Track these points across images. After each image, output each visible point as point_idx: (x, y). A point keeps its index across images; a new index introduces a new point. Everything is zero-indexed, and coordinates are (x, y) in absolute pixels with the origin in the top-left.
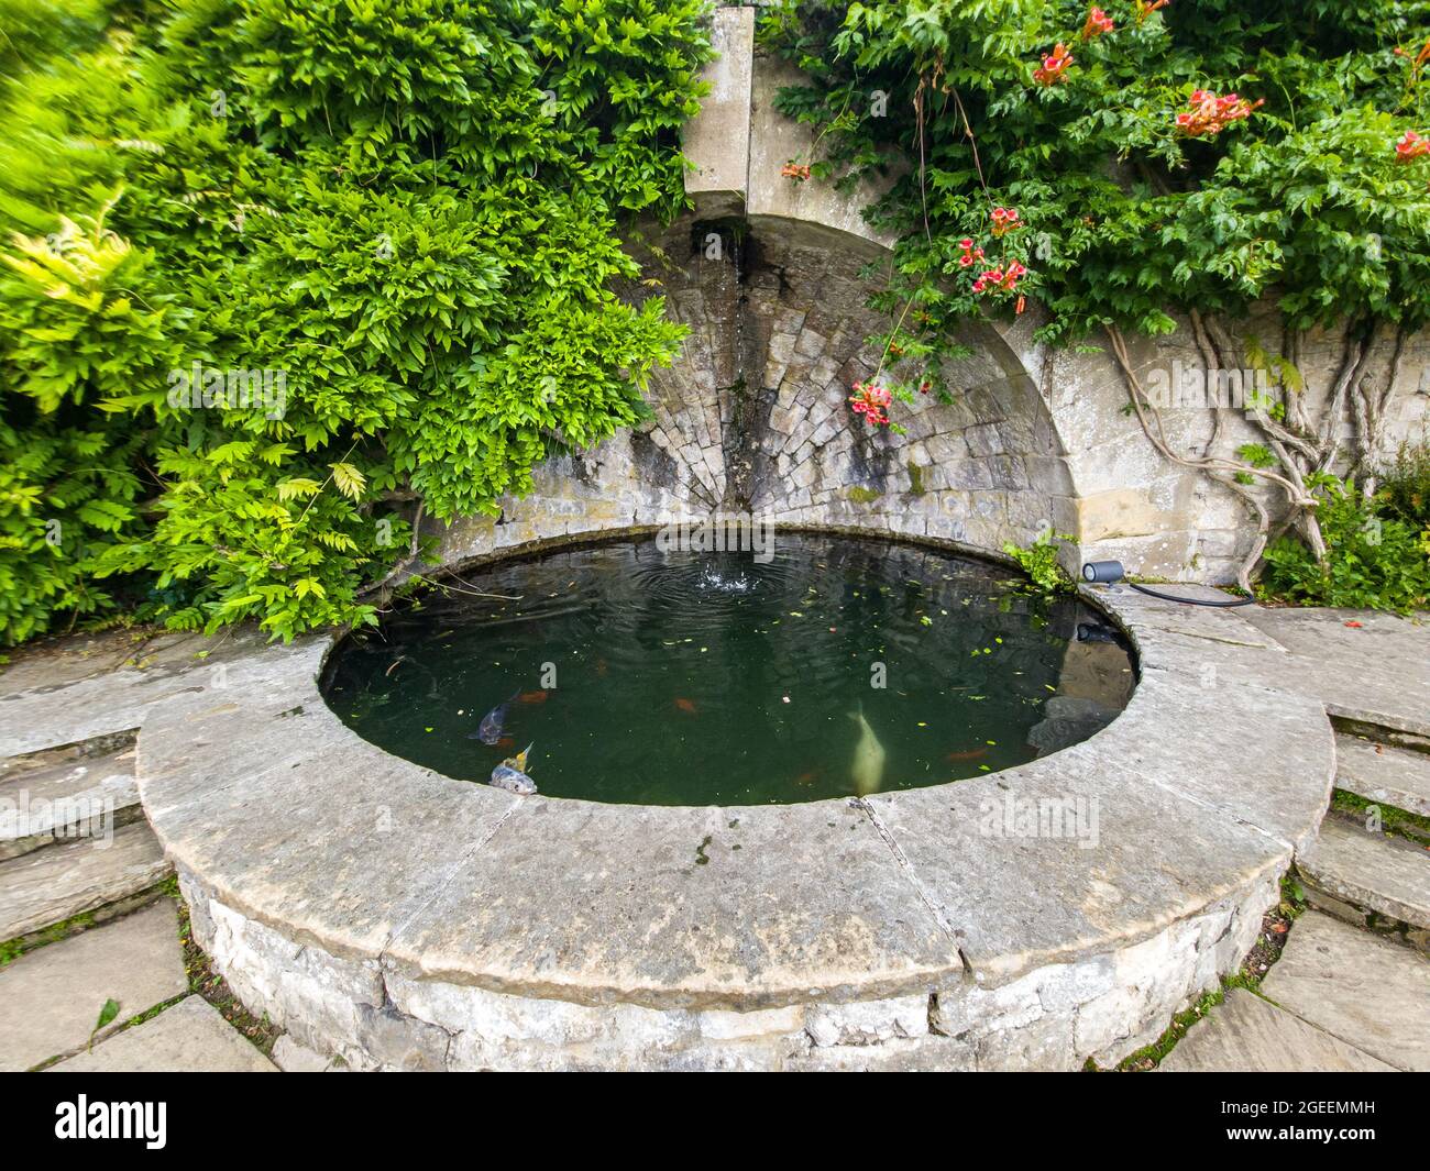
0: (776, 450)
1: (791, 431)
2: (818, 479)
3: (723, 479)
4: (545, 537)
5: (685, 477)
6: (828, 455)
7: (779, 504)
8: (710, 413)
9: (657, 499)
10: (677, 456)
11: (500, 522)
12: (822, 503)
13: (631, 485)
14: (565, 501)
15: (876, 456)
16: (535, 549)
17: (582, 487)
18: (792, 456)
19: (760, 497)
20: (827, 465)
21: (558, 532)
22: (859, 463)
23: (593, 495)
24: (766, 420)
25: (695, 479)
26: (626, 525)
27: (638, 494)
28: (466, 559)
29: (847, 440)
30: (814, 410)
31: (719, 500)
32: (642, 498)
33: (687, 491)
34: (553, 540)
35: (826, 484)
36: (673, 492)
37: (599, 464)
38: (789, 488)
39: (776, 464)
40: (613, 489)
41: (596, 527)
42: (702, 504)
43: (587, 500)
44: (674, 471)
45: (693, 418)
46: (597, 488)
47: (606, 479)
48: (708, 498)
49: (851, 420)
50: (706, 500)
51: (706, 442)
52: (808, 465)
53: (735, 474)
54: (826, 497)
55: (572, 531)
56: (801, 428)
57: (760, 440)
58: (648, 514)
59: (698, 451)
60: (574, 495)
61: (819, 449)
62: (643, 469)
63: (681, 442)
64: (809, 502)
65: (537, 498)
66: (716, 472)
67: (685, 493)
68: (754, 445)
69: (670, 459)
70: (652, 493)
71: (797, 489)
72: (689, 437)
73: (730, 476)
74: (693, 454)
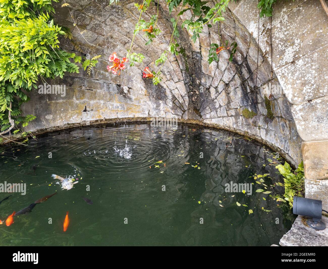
0: (208, 85)
1: (213, 75)
2: (229, 103)
3: (187, 98)
4: (107, 118)
5: (170, 97)
6: (232, 89)
7: (213, 113)
8: (174, 65)
9: (158, 106)
10: (165, 86)
11: (85, 111)
12: (232, 116)
13: (146, 98)
14: (116, 104)
15: (252, 91)
16: (102, 122)
17: (123, 98)
18: (216, 88)
19: (204, 109)
20: (232, 94)
21: (113, 116)
22: (245, 94)
23: (129, 102)
24: (200, 68)
25: (174, 97)
26: (145, 116)
27: (150, 103)
28: (68, 124)
29: (238, 81)
30: (220, 63)
31: (186, 109)
32: (151, 105)
33: (171, 103)
34: (111, 120)
35: (233, 105)
36: (166, 103)
37: (130, 88)
38: (217, 106)
39: (209, 92)
40: (138, 100)
41: (131, 116)
42: (179, 110)
43: (126, 103)
44: (165, 92)
45: (168, 68)
46: (130, 99)
47: (134, 95)
48: (181, 107)
49: (237, 68)
50: (180, 108)
51: (176, 80)
52: (223, 94)
53: (192, 96)
54: (233, 113)
55: (120, 117)
56: (217, 73)
57: (200, 79)
58: (155, 112)
59: (173, 84)
60: (119, 101)
61: (227, 85)
62: (150, 91)
63: (165, 79)
64: (226, 115)
65: (102, 102)
66: (183, 95)
67: (170, 104)
68: (198, 82)
69: (162, 87)
70: (156, 103)
71: (220, 106)
72: (168, 77)
73: (190, 97)
74: (172, 85)
